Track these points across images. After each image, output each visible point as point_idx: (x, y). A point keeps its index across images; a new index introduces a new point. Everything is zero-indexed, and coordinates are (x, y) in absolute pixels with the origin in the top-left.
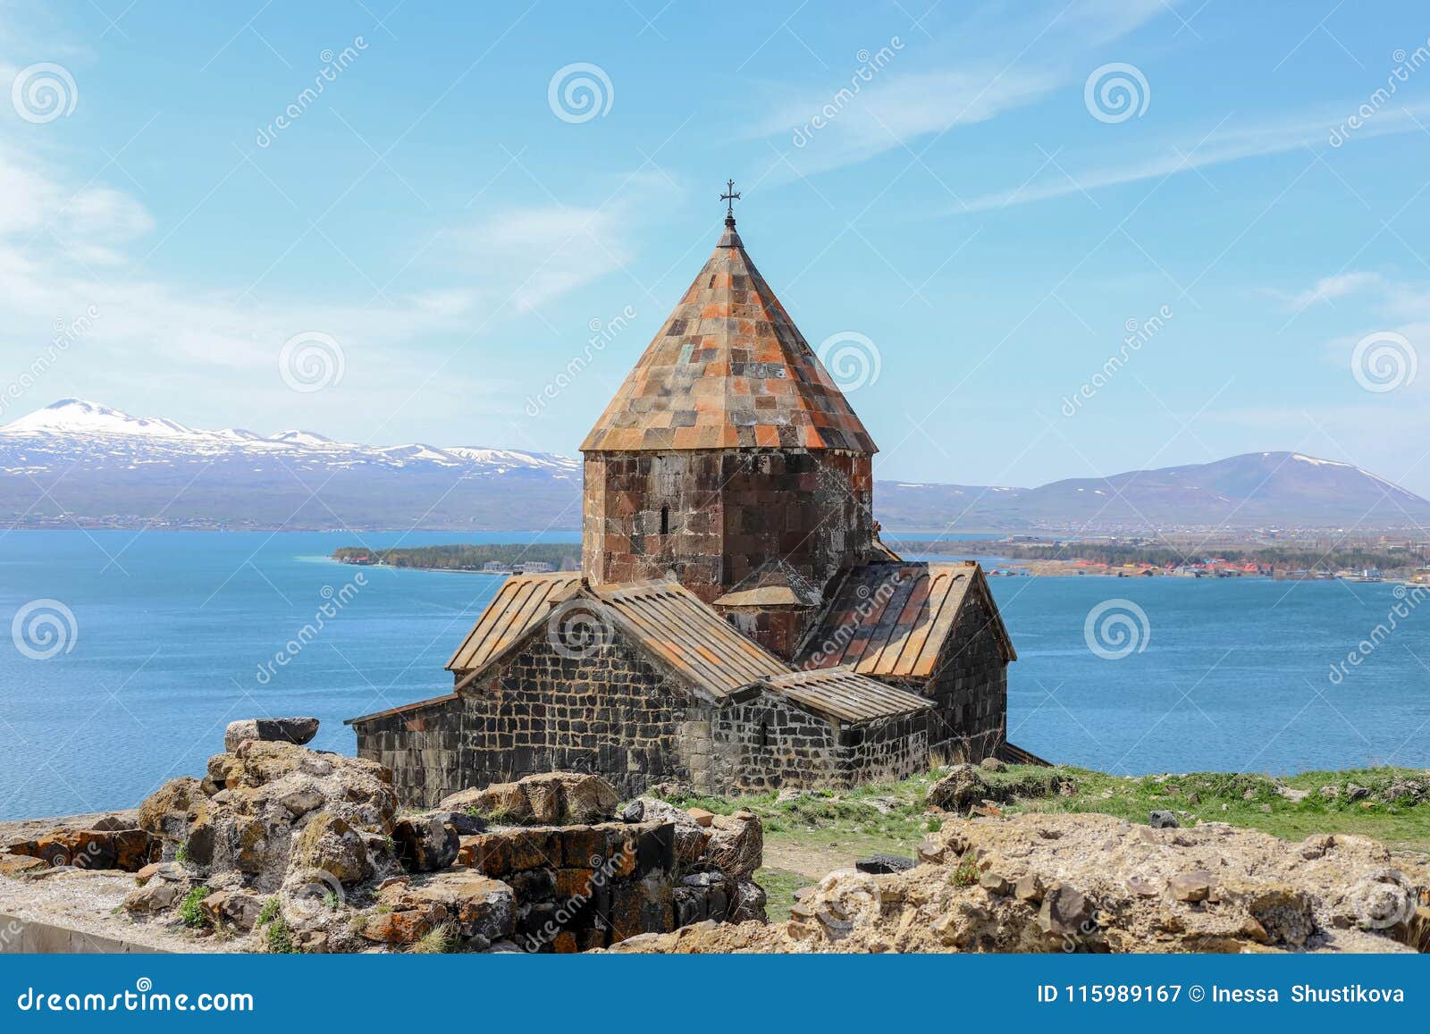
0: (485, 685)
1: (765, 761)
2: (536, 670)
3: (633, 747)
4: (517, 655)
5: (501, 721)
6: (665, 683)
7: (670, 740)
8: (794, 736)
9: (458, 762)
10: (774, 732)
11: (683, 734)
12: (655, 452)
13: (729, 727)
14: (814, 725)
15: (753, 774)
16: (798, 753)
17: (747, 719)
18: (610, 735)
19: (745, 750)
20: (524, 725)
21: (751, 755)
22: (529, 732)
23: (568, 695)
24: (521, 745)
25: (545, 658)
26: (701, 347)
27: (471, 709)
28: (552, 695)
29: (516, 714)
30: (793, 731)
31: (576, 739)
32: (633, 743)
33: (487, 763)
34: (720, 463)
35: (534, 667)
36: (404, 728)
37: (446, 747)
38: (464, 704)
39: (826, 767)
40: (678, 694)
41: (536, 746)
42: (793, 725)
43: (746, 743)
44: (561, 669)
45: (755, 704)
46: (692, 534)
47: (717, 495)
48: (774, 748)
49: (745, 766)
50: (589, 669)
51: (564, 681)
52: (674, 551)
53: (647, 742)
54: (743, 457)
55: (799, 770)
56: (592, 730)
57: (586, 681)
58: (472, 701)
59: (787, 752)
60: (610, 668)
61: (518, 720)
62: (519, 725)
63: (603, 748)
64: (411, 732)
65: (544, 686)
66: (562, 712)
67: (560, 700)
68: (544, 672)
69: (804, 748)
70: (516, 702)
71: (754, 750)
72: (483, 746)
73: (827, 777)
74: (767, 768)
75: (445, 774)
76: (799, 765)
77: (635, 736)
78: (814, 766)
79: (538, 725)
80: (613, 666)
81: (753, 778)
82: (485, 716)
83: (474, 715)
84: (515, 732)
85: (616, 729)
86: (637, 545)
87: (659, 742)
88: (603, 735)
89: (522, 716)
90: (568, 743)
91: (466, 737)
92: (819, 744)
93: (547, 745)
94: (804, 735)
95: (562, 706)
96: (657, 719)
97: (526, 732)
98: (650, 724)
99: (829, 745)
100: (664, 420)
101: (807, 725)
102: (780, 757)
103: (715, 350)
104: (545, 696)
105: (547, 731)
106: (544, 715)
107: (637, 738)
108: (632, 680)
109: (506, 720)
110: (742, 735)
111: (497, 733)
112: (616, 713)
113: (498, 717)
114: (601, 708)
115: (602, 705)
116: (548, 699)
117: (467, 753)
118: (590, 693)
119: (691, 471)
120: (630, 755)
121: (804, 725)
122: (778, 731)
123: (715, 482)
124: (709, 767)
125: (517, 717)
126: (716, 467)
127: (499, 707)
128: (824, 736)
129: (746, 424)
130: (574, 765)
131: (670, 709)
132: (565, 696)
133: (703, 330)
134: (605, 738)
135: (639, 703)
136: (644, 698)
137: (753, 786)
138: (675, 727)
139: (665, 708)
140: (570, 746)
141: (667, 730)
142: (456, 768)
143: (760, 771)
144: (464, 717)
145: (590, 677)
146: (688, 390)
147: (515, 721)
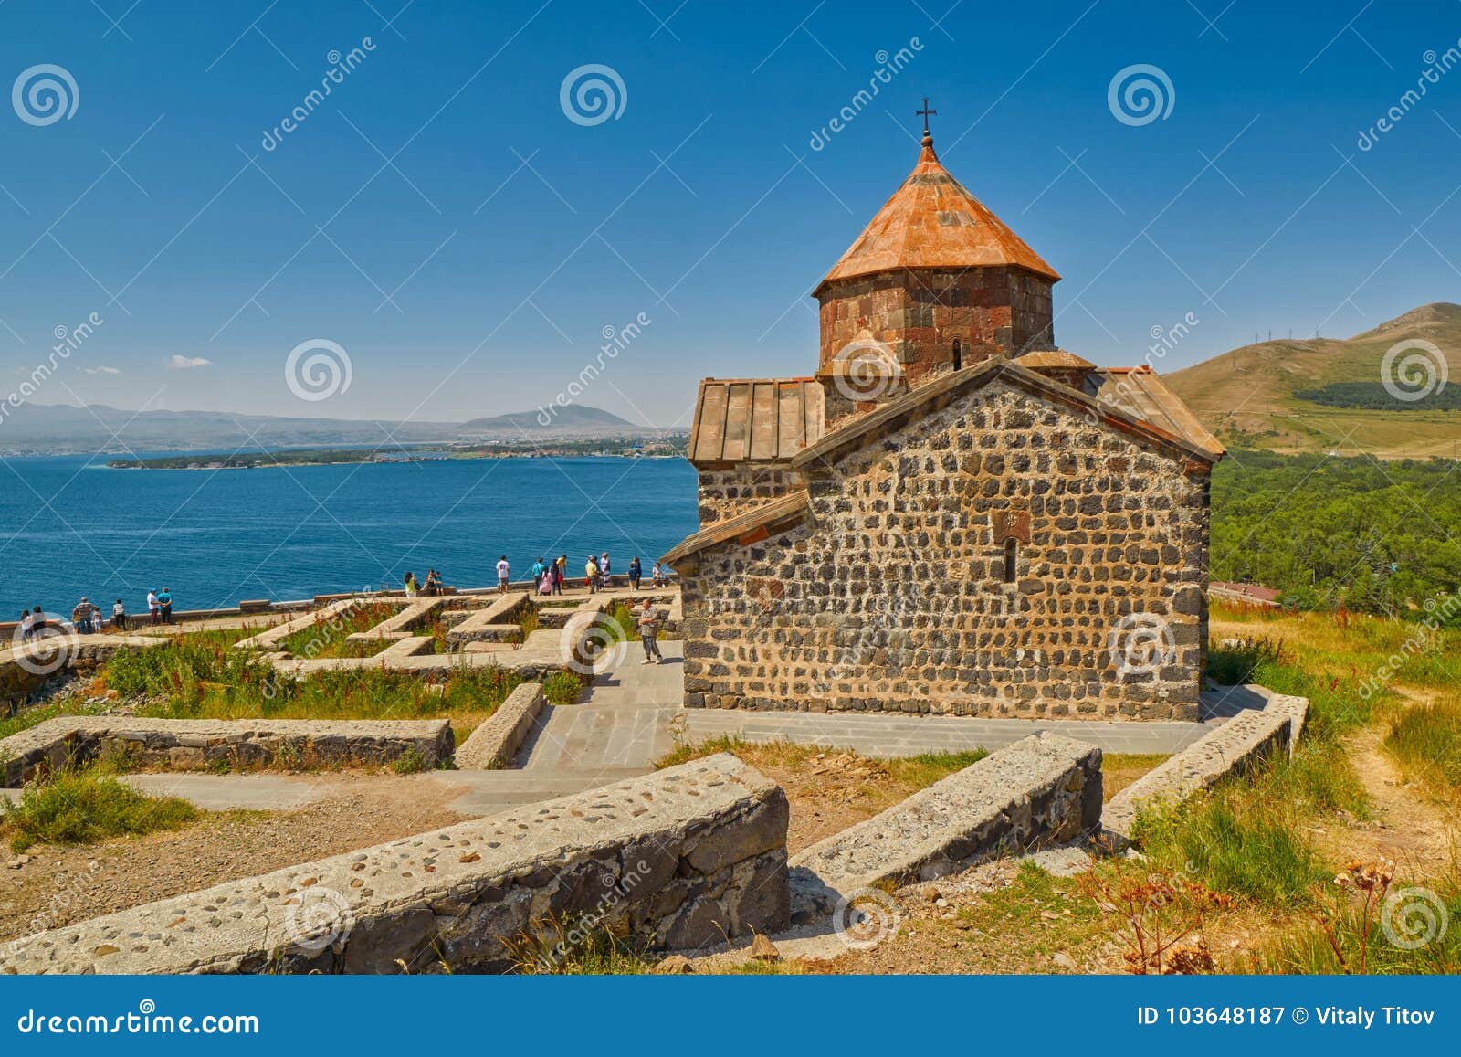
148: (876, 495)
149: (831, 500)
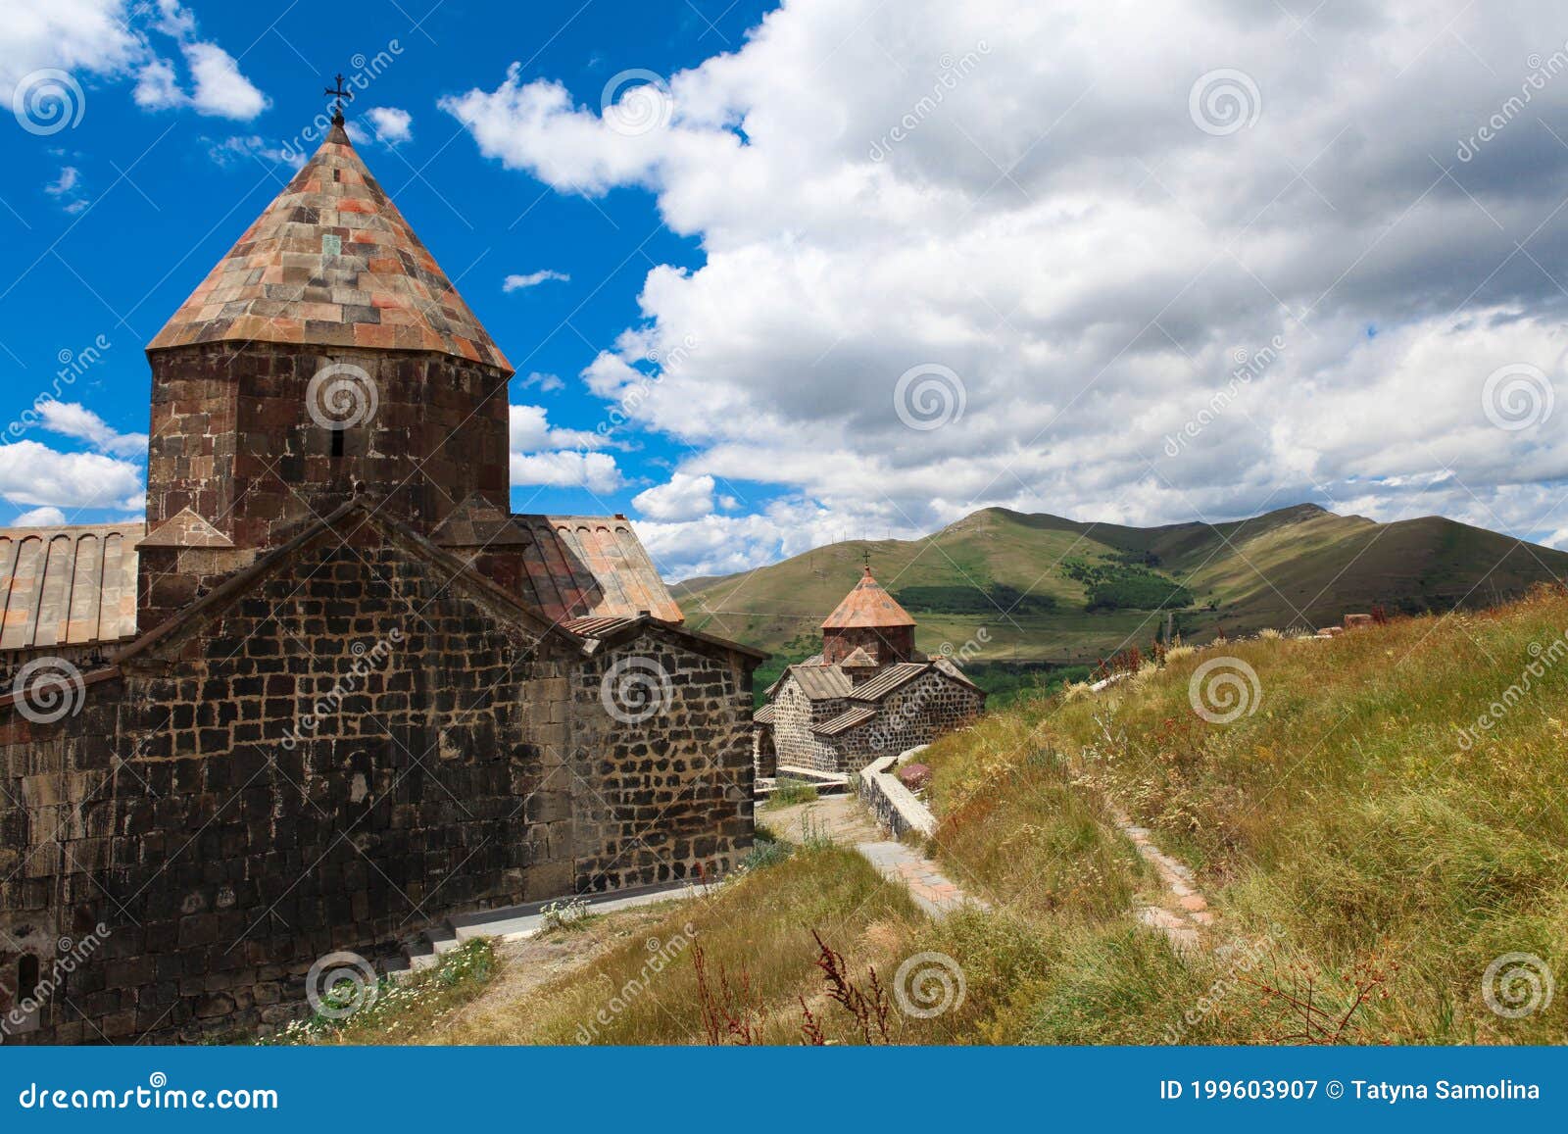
0: (172, 653)
1: (647, 722)
2: (274, 623)
3: (449, 725)
4: (238, 601)
5: (205, 708)
6: (500, 630)
7: (509, 709)
8: (685, 686)
9: (109, 788)
11: (529, 697)
12: (323, 350)
13: (597, 682)
14: (709, 670)
15: (631, 742)
16: (691, 707)
18: (410, 712)
20: (251, 710)
22: (262, 721)
23: (337, 658)
24: (245, 743)
25: (292, 604)
26: (351, 240)
27: (139, 694)
28: (307, 660)
29: (236, 695)
30: (683, 679)
31: (350, 723)
32: (449, 719)
33: (175, 782)
34: (425, 370)
35: (272, 617)
37: (81, 765)
38: (124, 687)
39: (727, 721)
40: (520, 643)
41: (274, 741)
42: (683, 672)
44: (324, 619)
45: (632, 648)
46: (383, 456)
47: (419, 410)
49: (618, 732)
50: (376, 615)
51: (329, 636)
52: (353, 477)
53: (472, 715)
54: (447, 368)
55: (691, 728)
56: (379, 707)
57: (371, 634)
58: (146, 683)
59: (676, 705)
60: (410, 611)
61: (239, 706)
62: (240, 711)
63: (399, 732)
65: (291, 645)
66: (326, 684)
67: (325, 665)
68: (292, 624)
69: (698, 700)
70: (238, 676)
73: (727, 731)
74: (651, 731)
75: (78, 813)
76: (690, 723)
77: (451, 707)
78: (711, 720)
79: (280, 707)
80: (415, 608)
81: (632, 746)
82: (170, 704)
83: (148, 704)
84: (233, 724)
85: (420, 701)
86: (292, 470)
87: (493, 714)
88: (398, 713)
89: (247, 697)
90: (335, 731)
91: (128, 744)
92: (717, 692)
94: (697, 683)
95: (326, 674)
96: (487, 678)
97: (256, 721)
98: (477, 689)
99: (728, 693)
100: (333, 314)
101: (701, 669)
102: (666, 715)
103: (375, 245)
104: (293, 660)
105: (297, 715)
106: (292, 691)
107: (456, 710)
108: (448, 628)
109: (215, 704)
111: (196, 729)
112: (421, 678)
113: (199, 702)
114: (395, 672)
115: (397, 666)
116: (298, 666)
117: (130, 770)
119: (379, 379)
120: (443, 736)
121: (697, 670)
123: (417, 392)
124: (568, 738)
125: (238, 701)
126: (418, 374)
127: (201, 687)
128: (723, 682)
129: (444, 331)
130: (348, 761)
131: (508, 665)
132: (331, 661)
133: (347, 223)
134: (403, 717)
135: (460, 661)
136: (467, 652)
137: (631, 757)
138: (516, 690)
139: (500, 665)
140: (340, 735)
141: (504, 695)
142: (107, 800)
143: (641, 737)
144: (125, 710)
145: (376, 627)
146: (353, 283)
147: (233, 706)
149: (883, 711)
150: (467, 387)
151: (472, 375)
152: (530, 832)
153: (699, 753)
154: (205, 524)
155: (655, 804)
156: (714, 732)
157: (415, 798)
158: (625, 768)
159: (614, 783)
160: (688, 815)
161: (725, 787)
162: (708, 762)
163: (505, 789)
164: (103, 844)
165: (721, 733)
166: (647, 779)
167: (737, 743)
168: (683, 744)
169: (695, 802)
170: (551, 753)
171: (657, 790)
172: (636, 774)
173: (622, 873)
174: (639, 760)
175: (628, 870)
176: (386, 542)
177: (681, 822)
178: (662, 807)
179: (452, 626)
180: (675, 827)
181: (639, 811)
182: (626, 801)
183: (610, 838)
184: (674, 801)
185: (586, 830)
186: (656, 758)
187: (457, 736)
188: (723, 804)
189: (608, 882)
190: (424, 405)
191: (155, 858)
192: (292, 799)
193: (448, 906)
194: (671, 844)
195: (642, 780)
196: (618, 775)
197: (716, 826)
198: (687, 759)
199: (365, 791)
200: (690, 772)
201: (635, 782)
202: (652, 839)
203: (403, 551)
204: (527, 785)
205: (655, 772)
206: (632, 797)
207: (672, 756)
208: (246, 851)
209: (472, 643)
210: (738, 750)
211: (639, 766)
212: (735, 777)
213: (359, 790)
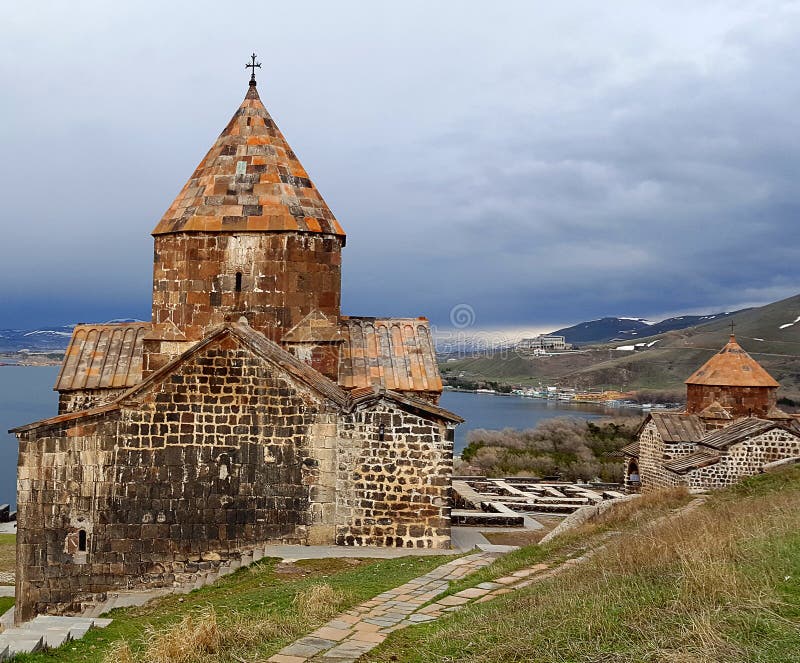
0: (139, 399)
1: (383, 453)
2: (185, 387)
3: (269, 444)
4: (170, 375)
5: (154, 427)
6: (298, 396)
7: (302, 439)
8: (407, 435)
9: (114, 460)
10: (390, 431)
11: (313, 433)
12: (231, 233)
13: (353, 428)
14: (424, 426)
16: (411, 447)
17: (368, 421)
18: (250, 436)
19: (366, 445)
20: (174, 429)
21: (371, 449)
22: (179, 434)
23: (214, 405)
24: (171, 445)
25: (194, 377)
27: (126, 418)
28: (200, 406)
29: (168, 421)
30: (407, 430)
31: (220, 440)
32: (269, 441)
33: (141, 460)
34: (285, 241)
35: (184, 384)
36: (64, 434)
37: (103, 449)
38: (120, 414)
39: (434, 457)
40: (309, 403)
41: (185, 445)
42: (407, 426)
43: (366, 439)
44: (209, 386)
45: (375, 410)
46: (262, 291)
47: (281, 264)
48: (390, 443)
49: (365, 457)
50: (234, 386)
51: (211, 395)
52: (246, 303)
53: (282, 441)
54: (301, 238)
55: (410, 459)
56: (234, 432)
57: (231, 395)
58: (129, 412)
59: (401, 446)
60: (251, 384)
61: (169, 427)
62: (169, 429)
63: (244, 446)
64: (70, 438)
65: (193, 398)
66: (209, 419)
67: (209, 409)
68: (193, 388)
69: (416, 444)
70: (168, 412)
71: (374, 445)
72: (137, 446)
74: (385, 459)
75: (101, 470)
76: (411, 456)
77: (271, 435)
78: (424, 456)
79: (187, 429)
80: (253, 382)
81: (372, 466)
82: (139, 423)
83: (129, 423)
84: (165, 436)
85: (255, 430)
86: (215, 300)
87: (293, 441)
88: (244, 436)
89: (173, 423)
90: (213, 442)
91: (121, 440)
92: (429, 440)
93: (194, 444)
94: (415, 434)
95: (209, 414)
96: (291, 421)
98: (285, 426)
99: (436, 441)
100: (237, 211)
101: (418, 425)
102: (395, 450)
103: (265, 165)
104: (194, 406)
105: (195, 433)
106: (193, 421)
107: (274, 437)
108: (271, 394)
109: (159, 427)
110: (363, 433)
111: (150, 436)
112: (256, 418)
113: (152, 423)
114: (242, 415)
115: (244, 412)
116: (196, 408)
117: (122, 453)
118: (234, 403)
119: (261, 247)
120: (266, 450)
121: (416, 426)
122: (394, 431)
123: (281, 254)
124: (335, 458)
125: (169, 424)
126: (281, 243)
127: (153, 416)
128: (433, 434)
129: (299, 215)
130: (218, 459)
131: (302, 415)
132: (212, 407)
133: (251, 152)
134: (246, 438)
135: (275, 411)
136: (280, 407)
137: (372, 472)
138: (306, 428)
139: (298, 414)
140: (215, 445)
141: (299, 431)
142: (112, 465)
143: (378, 461)
144: (120, 424)
145: (234, 391)
146: (250, 191)
147: (166, 426)
148: (740, 457)
149: (727, 457)
150: (312, 248)
151: (316, 240)
152: (311, 506)
153: (415, 475)
154: (175, 328)
155: (386, 501)
156: (426, 463)
157: (251, 480)
158: (368, 478)
159: (362, 486)
160: (406, 510)
161: (432, 497)
162: (420, 480)
163: (298, 481)
164: (111, 485)
165: (430, 464)
166: (382, 486)
167: (440, 472)
168: (405, 468)
169: (412, 504)
170: (324, 465)
171: (387, 493)
172: (374, 482)
173: (364, 538)
174: (377, 474)
175: (368, 537)
176: (240, 347)
177: (402, 514)
178: (390, 503)
179: (272, 392)
180: (398, 516)
181: (376, 504)
182: (368, 497)
183: (358, 517)
184: (398, 501)
185: (343, 510)
186: (387, 474)
187: (273, 450)
188: (430, 507)
189: (355, 541)
190: (284, 261)
191: (132, 494)
192: (192, 473)
193: (266, 540)
194: (395, 525)
195: (378, 486)
196: (363, 481)
197: (424, 520)
198: (407, 477)
199: (227, 474)
200: (408, 486)
201: (374, 487)
202: (382, 521)
203: (248, 352)
204: (310, 481)
205: (386, 483)
206: (371, 495)
207: (398, 474)
208: (170, 497)
209: (283, 402)
210: (442, 476)
211: (376, 478)
212: (439, 492)
213: (223, 473)
